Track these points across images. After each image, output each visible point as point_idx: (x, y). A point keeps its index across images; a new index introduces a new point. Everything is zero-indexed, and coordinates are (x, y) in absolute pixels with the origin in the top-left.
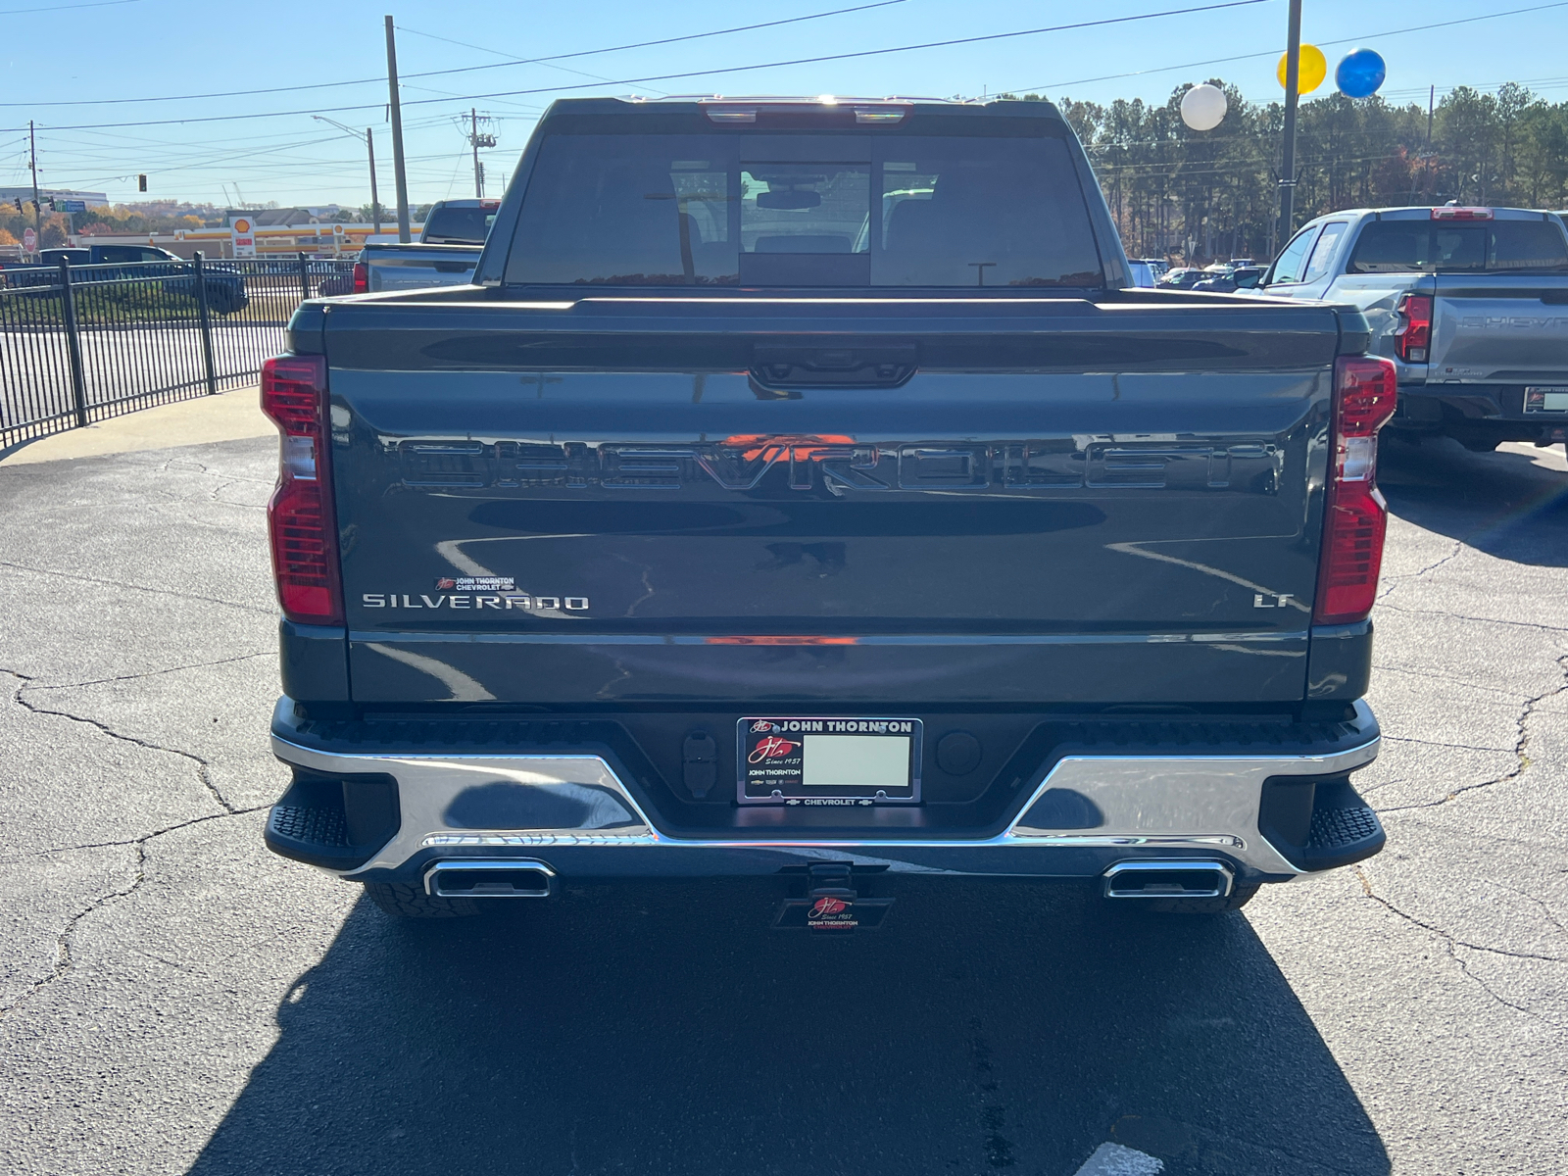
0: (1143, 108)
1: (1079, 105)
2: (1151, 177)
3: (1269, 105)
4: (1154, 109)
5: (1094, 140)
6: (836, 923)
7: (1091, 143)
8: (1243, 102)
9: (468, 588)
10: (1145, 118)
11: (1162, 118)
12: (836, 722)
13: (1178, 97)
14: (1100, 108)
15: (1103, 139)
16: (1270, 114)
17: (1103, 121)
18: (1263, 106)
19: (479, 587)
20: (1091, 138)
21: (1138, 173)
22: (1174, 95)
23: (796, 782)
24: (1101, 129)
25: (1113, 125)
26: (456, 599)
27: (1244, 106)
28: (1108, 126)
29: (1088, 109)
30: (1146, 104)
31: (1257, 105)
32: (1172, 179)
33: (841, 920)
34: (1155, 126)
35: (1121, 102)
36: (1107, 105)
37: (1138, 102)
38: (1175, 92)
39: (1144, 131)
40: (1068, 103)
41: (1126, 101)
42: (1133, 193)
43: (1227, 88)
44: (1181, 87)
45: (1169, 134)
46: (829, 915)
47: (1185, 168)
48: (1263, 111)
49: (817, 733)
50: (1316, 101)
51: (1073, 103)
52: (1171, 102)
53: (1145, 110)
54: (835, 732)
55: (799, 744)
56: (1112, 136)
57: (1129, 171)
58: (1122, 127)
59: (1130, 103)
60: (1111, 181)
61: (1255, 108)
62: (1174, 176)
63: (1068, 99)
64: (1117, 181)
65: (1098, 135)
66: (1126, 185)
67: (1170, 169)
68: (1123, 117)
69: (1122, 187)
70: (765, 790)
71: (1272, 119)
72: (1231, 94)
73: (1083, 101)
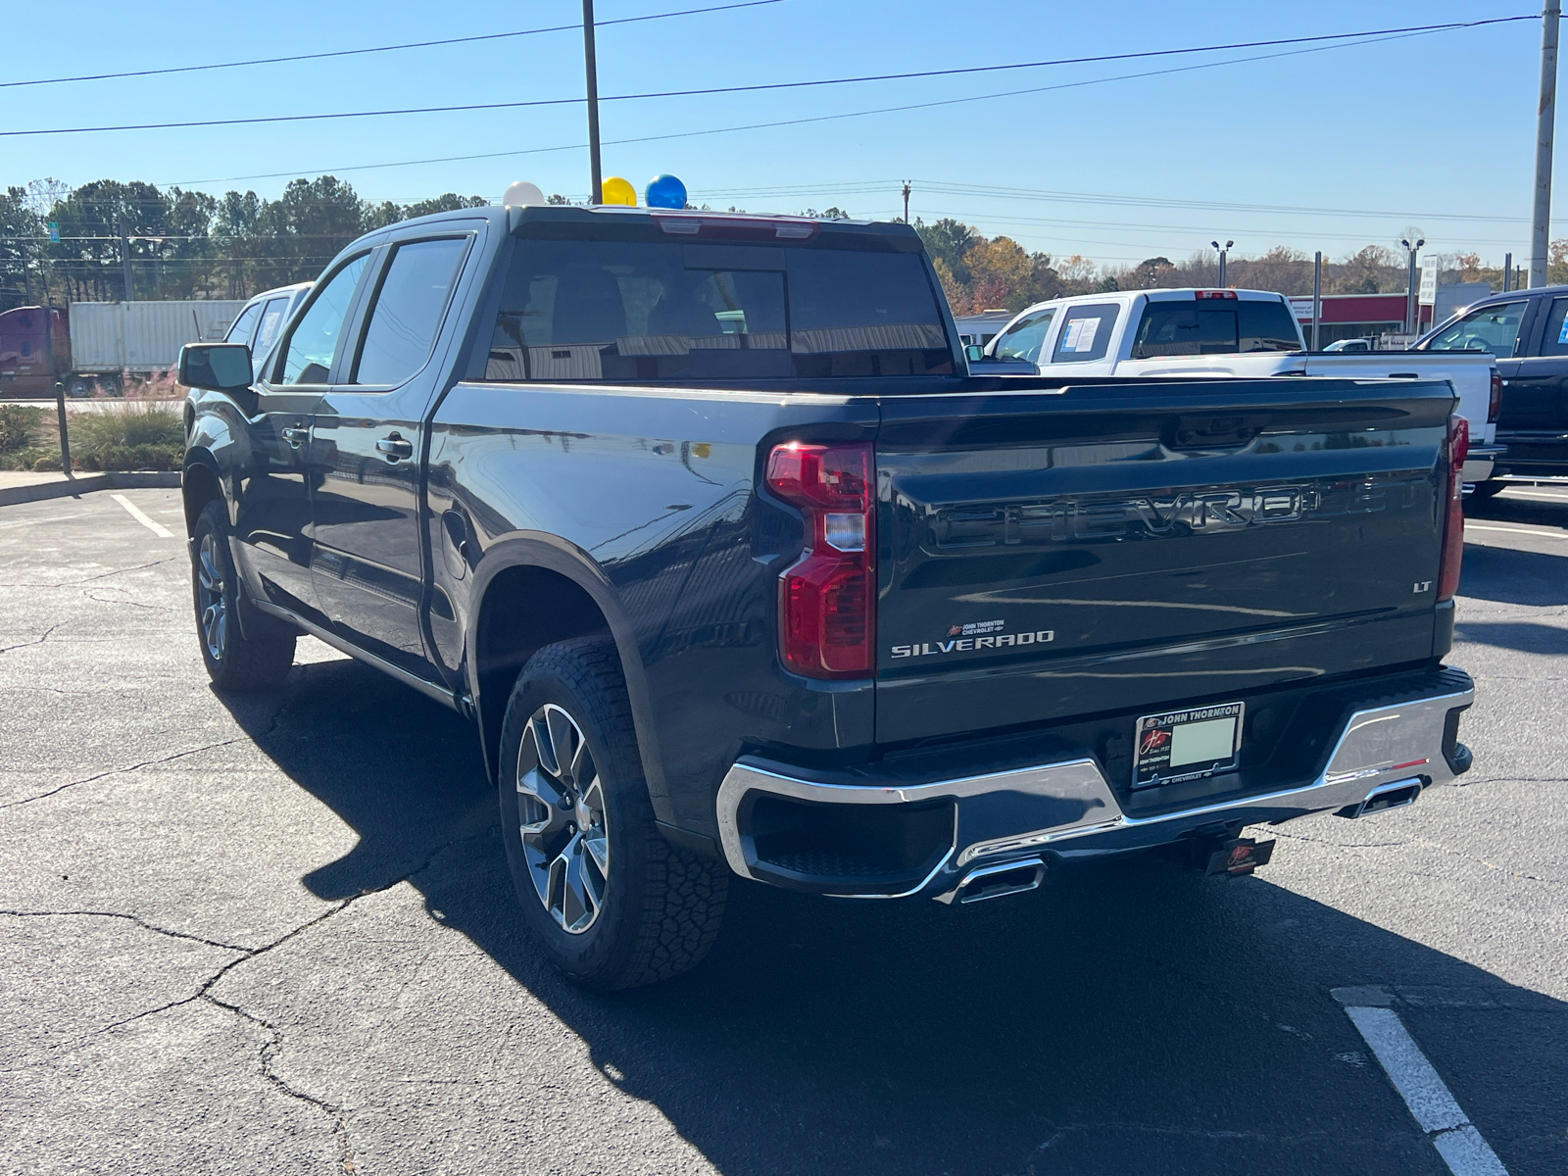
0: (258, 201)
1: (190, 195)
2: (274, 270)
3: (383, 204)
4: (270, 202)
5: (210, 231)
6: (1244, 865)
7: (207, 234)
8: (359, 200)
9: (971, 632)
10: (260, 210)
11: (279, 211)
12: (1196, 712)
13: (293, 192)
14: (213, 199)
15: (219, 230)
16: (385, 212)
17: (216, 212)
18: (378, 204)
19: (979, 631)
20: (206, 229)
21: (261, 265)
22: (288, 190)
23: (1165, 765)
24: (215, 220)
25: (228, 216)
26: (963, 643)
27: (360, 203)
28: (223, 217)
29: (199, 199)
30: (260, 197)
31: (372, 203)
32: (296, 272)
33: (1247, 862)
34: (272, 219)
35: (234, 194)
36: (220, 197)
37: (251, 195)
38: (289, 186)
39: (262, 223)
40: (178, 192)
41: (239, 193)
42: (256, 284)
43: (340, 185)
44: (295, 182)
45: (288, 228)
46: (1241, 859)
47: (308, 262)
48: (379, 209)
49: (1183, 723)
50: (429, 202)
51: (183, 192)
52: (286, 196)
53: (260, 203)
54: (1196, 721)
55: (1170, 734)
56: (229, 227)
57: (251, 262)
58: (238, 219)
59: (244, 196)
60: (232, 272)
61: (370, 206)
62: (296, 268)
63: (177, 188)
64: (239, 273)
65: (214, 226)
66: (248, 276)
67: (293, 263)
68: (239, 208)
69: (245, 279)
70: (1147, 776)
71: (388, 217)
72: (346, 191)
73: (194, 192)
